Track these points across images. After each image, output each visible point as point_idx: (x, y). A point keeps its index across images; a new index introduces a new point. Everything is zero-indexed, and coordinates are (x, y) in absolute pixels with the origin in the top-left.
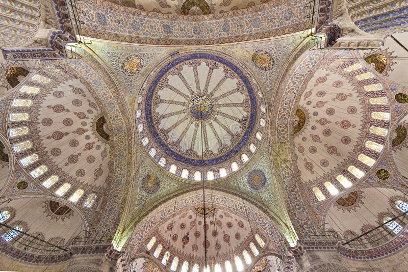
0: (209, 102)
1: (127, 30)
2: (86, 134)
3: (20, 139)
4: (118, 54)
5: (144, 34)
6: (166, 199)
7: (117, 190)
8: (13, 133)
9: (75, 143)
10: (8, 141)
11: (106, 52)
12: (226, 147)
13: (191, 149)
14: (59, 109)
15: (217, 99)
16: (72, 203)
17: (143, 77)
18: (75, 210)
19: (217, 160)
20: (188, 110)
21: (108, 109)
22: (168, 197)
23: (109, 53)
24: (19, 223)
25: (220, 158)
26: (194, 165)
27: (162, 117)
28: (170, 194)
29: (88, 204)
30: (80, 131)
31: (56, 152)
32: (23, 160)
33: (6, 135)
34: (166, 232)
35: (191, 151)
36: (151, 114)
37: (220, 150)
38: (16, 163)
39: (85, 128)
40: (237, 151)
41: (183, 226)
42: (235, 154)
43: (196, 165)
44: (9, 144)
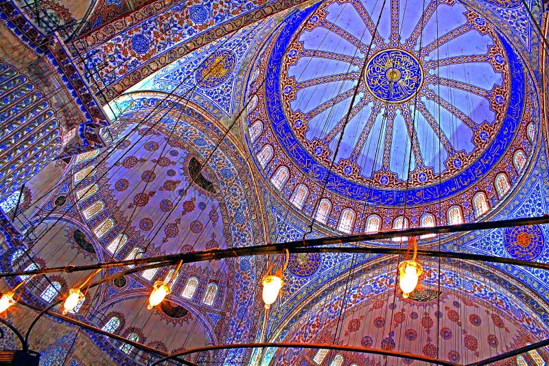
0: (408, 60)
1: (185, 31)
2: (179, 187)
3: (97, 220)
4: (183, 69)
5: (217, 19)
6: (335, 285)
7: (245, 278)
8: (87, 214)
9: (167, 205)
10: (86, 226)
11: (163, 78)
12: (463, 156)
13: (385, 168)
14: (130, 162)
15: (424, 51)
16: (187, 301)
17: (241, 77)
18: (193, 312)
19: (442, 187)
20: (365, 85)
21: (197, 148)
22: (338, 279)
23: (167, 77)
24: (132, 330)
25: (450, 183)
26: (394, 204)
27: (310, 115)
28: (342, 273)
29: (209, 300)
30: (170, 185)
31: (146, 224)
32: (111, 246)
33: (82, 219)
34: (346, 334)
35: (384, 173)
36: (283, 117)
37: (450, 165)
38: (104, 253)
39: (174, 179)
40: (488, 167)
41: (379, 322)
42: (484, 172)
43: (397, 203)
44: (88, 229)
